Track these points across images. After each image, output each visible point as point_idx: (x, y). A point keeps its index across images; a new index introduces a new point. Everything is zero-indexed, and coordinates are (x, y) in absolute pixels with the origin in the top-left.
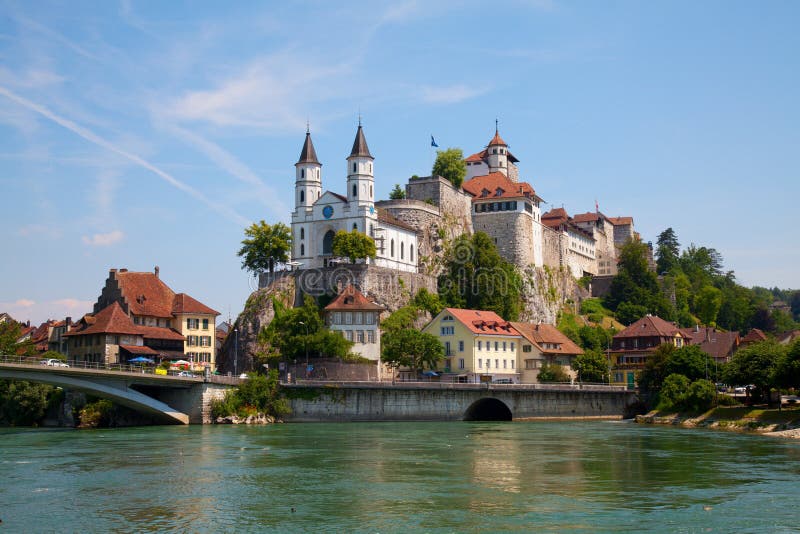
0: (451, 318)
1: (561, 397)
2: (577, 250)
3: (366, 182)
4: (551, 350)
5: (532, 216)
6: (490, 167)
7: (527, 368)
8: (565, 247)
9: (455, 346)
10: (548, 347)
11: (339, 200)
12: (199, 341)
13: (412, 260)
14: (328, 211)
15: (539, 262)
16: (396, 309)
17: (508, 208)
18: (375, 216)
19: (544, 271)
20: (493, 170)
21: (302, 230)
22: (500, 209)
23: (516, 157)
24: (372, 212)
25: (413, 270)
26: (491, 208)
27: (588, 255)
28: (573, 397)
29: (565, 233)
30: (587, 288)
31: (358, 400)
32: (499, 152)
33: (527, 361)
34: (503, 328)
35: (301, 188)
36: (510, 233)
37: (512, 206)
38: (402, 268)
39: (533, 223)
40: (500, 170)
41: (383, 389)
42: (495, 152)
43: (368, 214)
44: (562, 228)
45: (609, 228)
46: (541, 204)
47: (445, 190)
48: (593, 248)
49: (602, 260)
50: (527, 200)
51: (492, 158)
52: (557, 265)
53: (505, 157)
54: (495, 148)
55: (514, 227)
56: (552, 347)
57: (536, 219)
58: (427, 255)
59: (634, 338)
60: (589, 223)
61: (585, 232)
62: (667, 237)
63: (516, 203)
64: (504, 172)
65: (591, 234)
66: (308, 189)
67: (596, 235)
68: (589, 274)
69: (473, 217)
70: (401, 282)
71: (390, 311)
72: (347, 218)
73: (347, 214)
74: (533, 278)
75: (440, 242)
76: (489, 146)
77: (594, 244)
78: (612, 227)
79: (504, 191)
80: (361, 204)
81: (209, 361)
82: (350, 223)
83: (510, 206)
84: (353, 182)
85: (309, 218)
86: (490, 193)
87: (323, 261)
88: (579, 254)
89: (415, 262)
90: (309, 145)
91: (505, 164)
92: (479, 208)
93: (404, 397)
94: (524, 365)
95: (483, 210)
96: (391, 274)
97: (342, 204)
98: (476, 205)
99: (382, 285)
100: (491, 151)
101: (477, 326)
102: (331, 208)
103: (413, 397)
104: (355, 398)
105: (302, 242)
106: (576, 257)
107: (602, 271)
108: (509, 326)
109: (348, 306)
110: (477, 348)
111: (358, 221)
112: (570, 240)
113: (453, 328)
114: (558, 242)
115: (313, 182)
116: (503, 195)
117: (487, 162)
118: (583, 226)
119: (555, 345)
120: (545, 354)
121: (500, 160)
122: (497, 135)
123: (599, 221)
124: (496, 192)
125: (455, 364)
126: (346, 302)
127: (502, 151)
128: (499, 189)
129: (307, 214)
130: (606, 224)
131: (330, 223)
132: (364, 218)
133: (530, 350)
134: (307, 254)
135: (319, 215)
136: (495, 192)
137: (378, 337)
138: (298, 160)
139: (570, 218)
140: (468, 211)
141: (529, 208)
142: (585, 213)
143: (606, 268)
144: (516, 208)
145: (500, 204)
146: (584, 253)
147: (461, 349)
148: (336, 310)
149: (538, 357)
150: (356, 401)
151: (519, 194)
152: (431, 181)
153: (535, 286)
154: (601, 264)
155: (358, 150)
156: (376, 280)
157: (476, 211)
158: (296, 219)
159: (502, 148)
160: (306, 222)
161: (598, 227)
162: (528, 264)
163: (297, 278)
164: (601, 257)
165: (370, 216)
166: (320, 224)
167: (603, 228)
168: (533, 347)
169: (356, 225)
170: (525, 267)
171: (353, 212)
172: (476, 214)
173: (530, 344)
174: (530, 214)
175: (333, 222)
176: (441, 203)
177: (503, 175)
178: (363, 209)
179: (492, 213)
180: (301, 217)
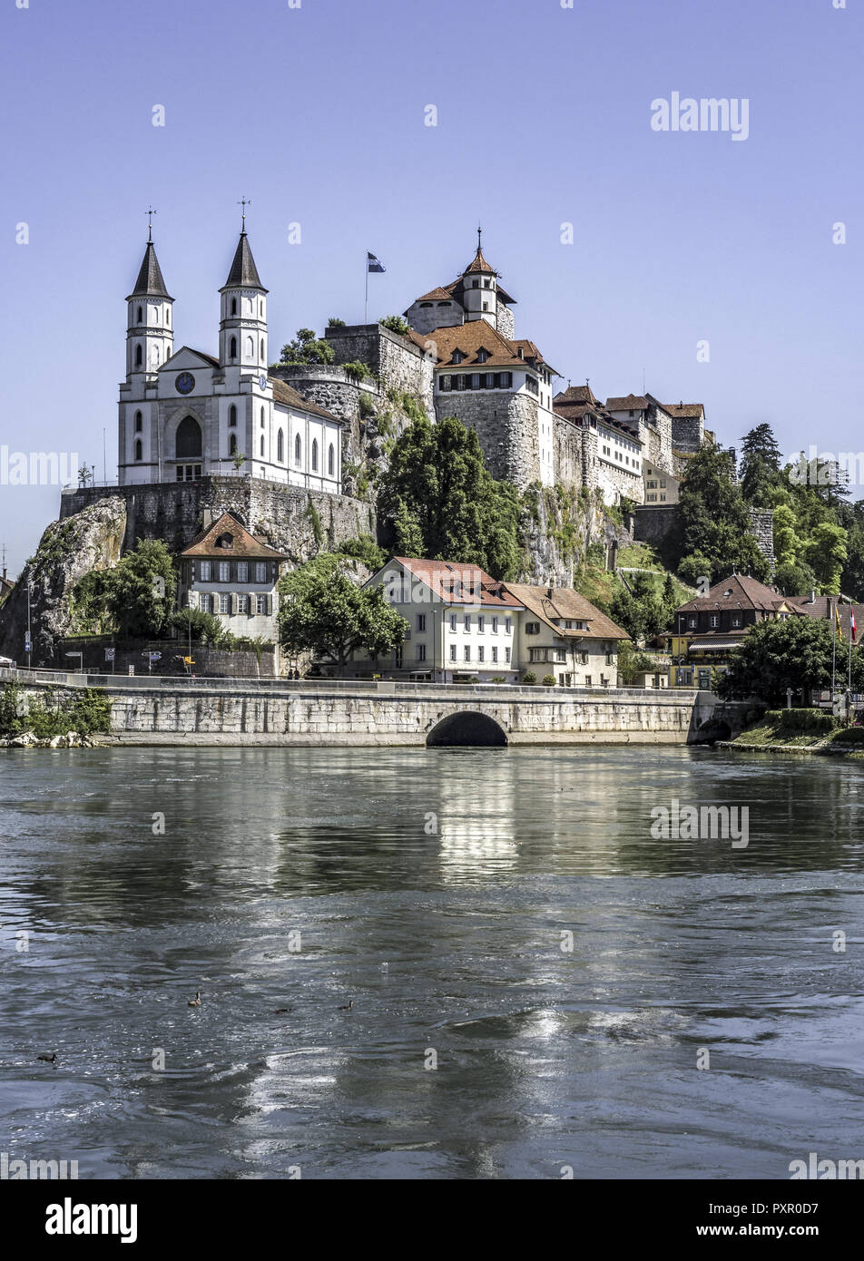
2: (611, 459)
3: (253, 333)
4: (573, 631)
5: (538, 398)
6: (466, 310)
7: (531, 662)
8: (591, 454)
10: (568, 625)
11: (202, 363)
13: (331, 472)
14: (185, 382)
15: (548, 479)
16: (305, 558)
17: (497, 384)
18: (269, 394)
19: (556, 495)
20: (471, 316)
21: (139, 415)
22: (483, 385)
23: (512, 295)
24: (263, 385)
25: (332, 488)
26: (468, 382)
27: (629, 468)
29: (592, 430)
30: (627, 526)
31: (244, 713)
32: (482, 285)
33: (531, 649)
34: (493, 593)
35: (136, 340)
36: (499, 427)
37: (504, 380)
38: (315, 485)
39: (539, 410)
40: (484, 316)
42: (476, 285)
43: (256, 389)
44: (587, 420)
45: (664, 422)
46: (554, 377)
47: (388, 349)
48: (639, 458)
49: (653, 477)
50: (529, 371)
51: (470, 295)
52: (578, 485)
53: (494, 295)
54: (474, 277)
55: (506, 417)
56: (574, 624)
57: (545, 406)
58: (356, 464)
59: (712, 613)
60: (631, 413)
61: (625, 429)
62: (759, 437)
63: (510, 375)
64: (491, 319)
65: (635, 433)
66: (151, 342)
67: (644, 434)
68: (630, 501)
69: (436, 399)
71: (295, 560)
72: (220, 395)
73: (219, 389)
74: (539, 507)
75: (379, 441)
76: (465, 275)
77: (639, 449)
78: (669, 421)
79: (490, 355)
80: (244, 372)
82: (224, 405)
83: (502, 380)
84: (230, 332)
85: (151, 393)
86: (465, 356)
87: (174, 470)
88: (616, 467)
89: (337, 476)
91: (492, 307)
92: (447, 382)
94: (526, 656)
95: (454, 386)
96: (296, 495)
97: (211, 371)
98: (442, 378)
99: (281, 514)
100: (468, 283)
102: (189, 376)
104: (239, 710)
105: (138, 435)
106: (608, 471)
107: (650, 497)
108: (503, 589)
109: (223, 552)
110: (447, 626)
111: (240, 402)
112: (601, 443)
114: (579, 444)
115: (157, 330)
116: (490, 361)
117: (461, 302)
118: (622, 417)
119: (580, 624)
120: (561, 639)
121: (483, 299)
123: (649, 408)
124: (476, 356)
125: (410, 653)
126: (219, 543)
127: (487, 283)
128: (481, 350)
129: (149, 386)
130: (660, 416)
131: (189, 403)
132: (248, 395)
133: (538, 631)
134: (147, 457)
135: (169, 389)
136: (474, 356)
137: (276, 605)
139: (598, 404)
140: (427, 388)
141: (532, 383)
142: (625, 395)
143: (658, 491)
144: (510, 384)
145: (483, 377)
146: (623, 465)
147: (422, 627)
148: (201, 558)
149: (551, 643)
150: (240, 714)
151: (517, 361)
152: (367, 332)
153: (542, 516)
154: (651, 485)
155: (240, 277)
156: (269, 505)
157: (442, 388)
158: (127, 395)
159: (488, 278)
160: (145, 400)
161: (646, 419)
162: (529, 482)
163: (129, 499)
164: (649, 472)
165: (260, 393)
166: (171, 403)
167: (654, 423)
168: (542, 626)
169: (233, 410)
170: (525, 487)
171: (230, 384)
172: (442, 393)
173: (538, 620)
174: (534, 396)
175: (194, 401)
176: (381, 372)
177: (488, 325)
178: (247, 380)
179: (468, 391)
180: (137, 392)
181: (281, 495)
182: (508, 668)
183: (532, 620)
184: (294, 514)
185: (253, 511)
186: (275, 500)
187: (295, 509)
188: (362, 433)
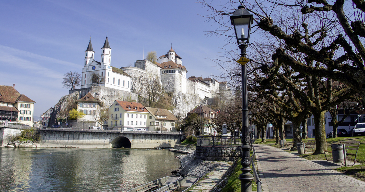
0: (118, 105)
1: (152, 136)
2: (203, 89)
3: (107, 57)
4: (162, 118)
5: (182, 75)
6: (169, 59)
7: (151, 125)
8: (197, 87)
9: (119, 116)
10: (160, 117)
11: (97, 64)
12: (26, 112)
13: (128, 87)
14: (94, 68)
15: (184, 91)
17: (172, 72)
18: (111, 70)
20: (169, 60)
21: (85, 75)
22: (170, 72)
23: (181, 58)
24: (109, 67)
25: (129, 90)
26: (167, 72)
27: (207, 91)
28: (158, 136)
29: (196, 83)
30: (206, 102)
31: (69, 136)
32: (172, 54)
33: (151, 122)
35: (86, 60)
36: (173, 81)
37: (174, 71)
38: (119, 88)
39: (182, 78)
40: (172, 60)
41: (79, 132)
42: (170, 54)
43: (107, 68)
44: (196, 81)
47: (148, 64)
49: (213, 93)
50: (180, 70)
51: (169, 56)
52: (193, 93)
53: (174, 56)
54: (170, 53)
55: (174, 78)
57: (184, 77)
58: (138, 86)
61: (206, 83)
63: (175, 70)
65: (209, 84)
66: (88, 60)
67: (211, 84)
68: (207, 97)
70: (118, 94)
73: (100, 69)
74: (180, 96)
76: (169, 52)
77: (210, 88)
78: (218, 84)
80: (105, 65)
81: (30, 120)
83: (173, 71)
84: (102, 57)
85: (88, 70)
86: (167, 67)
88: (204, 91)
89: (130, 88)
90: (90, 45)
91: (174, 58)
92: (163, 72)
93: (87, 135)
94: (149, 124)
95: (165, 73)
96: (114, 90)
97: (99, 65)
98: (162, 71)
99: (109, 94)
101: (128, 108)
102: (95, 66)
103: (91, 135)
104: (68, 135)
105: (85, 79)
106: (202, 91)
107: (212, 97)
108: (144, 108)
111: (103, 71)
112: (198, 85)
113: (118, 108)
114: (194, 85)
115: (89, 57)
116: (171, 68)
117: (168, 57)
120: (158, 120)
121: (172, 57)
122: (171, 48)
125: (118, 123)
126: (85, 99)
127: (173, 54)
128: (170, 66)
130: (216, 82)
131: (94, 72)
132: (105, 70)
134: (86, 84)
135: (91, 69)
137: (97, 113)
138: (86, 50)
140: (159, 73)
141: (180, 72)
142: (208, 78)
144: (175, 72)
145: (170, 71)
146: (206, 90)
147: (121, 117)
148: (80, 102)
149: (155, 121)
150: (68, 137)
151: (176, 67)
152: (143, 61)
153: (181, 99)
154: (212, 95)
156: (106, 92)
157: (162, 73)
158: (83, 71)
159: (173, 52)
160: (87, 72)
161: (212, 82)
162: (179, 91)
163: (79, 92)
164: (212, 92)
165: (108, 69)
166: (91, 72)
167: (214, 84)
168: (153, 117)
169: (102, 73)
170: (178, 92)
171: (102, 68)
172: (162, 74)
173: (152, 115)
174: (181, 75)
175: (95, 72)
176: (146, 69)
177: (172, 61)
178: (105, 66)
179: (167, 74)
180: (85, 70)
181: (110, 90)
182: (145, 126)
183: (151, 115)
184: (113, 94)
185: (101, 93)
186: (108, 91)
187: (113, 93)
188: (140, 80)
